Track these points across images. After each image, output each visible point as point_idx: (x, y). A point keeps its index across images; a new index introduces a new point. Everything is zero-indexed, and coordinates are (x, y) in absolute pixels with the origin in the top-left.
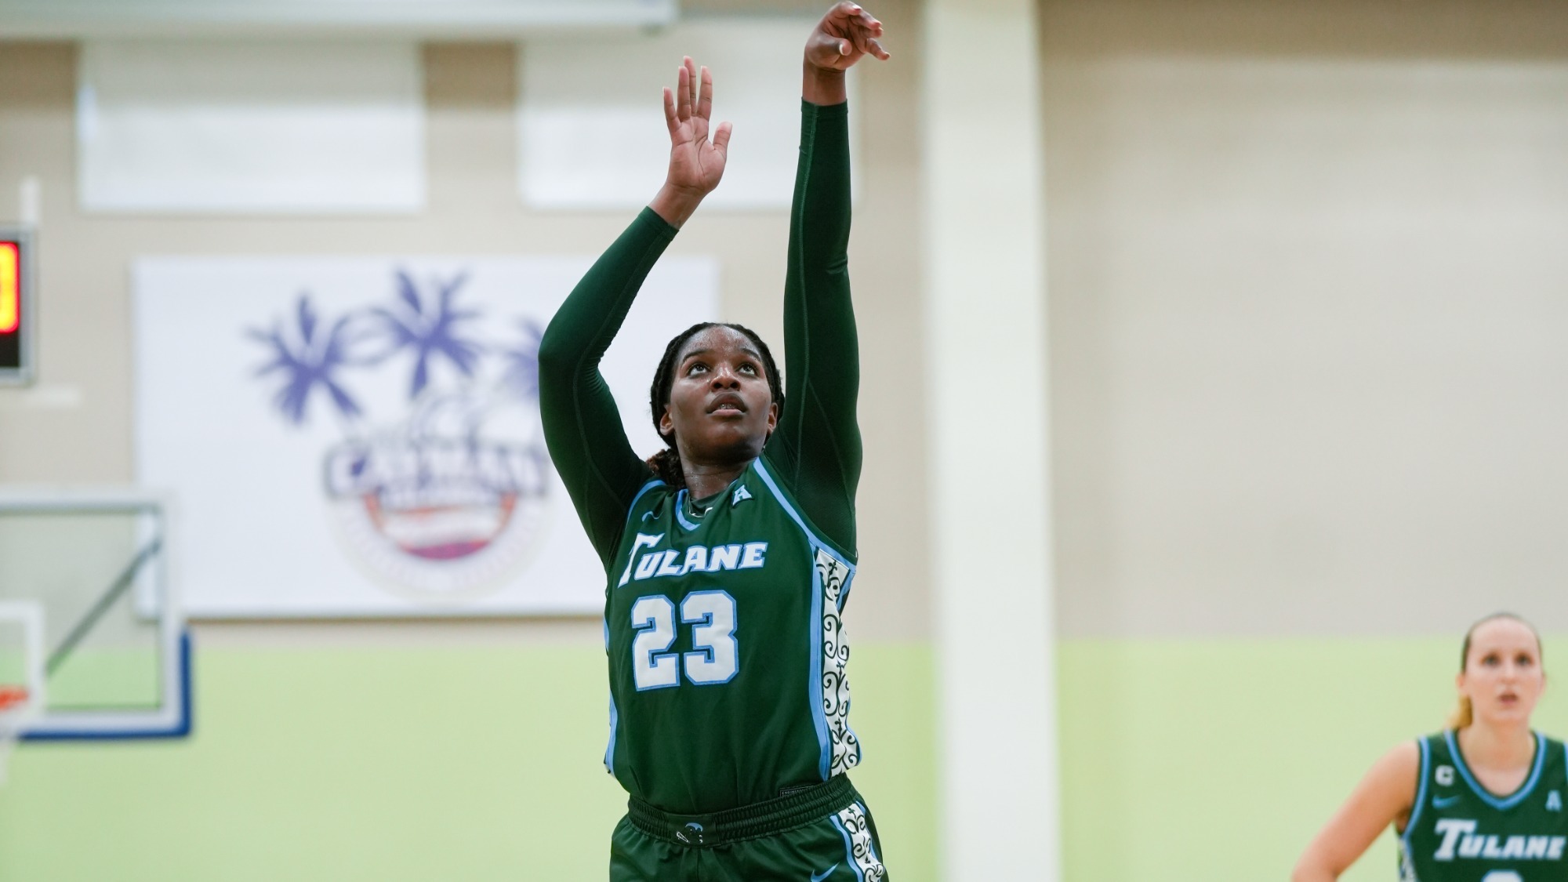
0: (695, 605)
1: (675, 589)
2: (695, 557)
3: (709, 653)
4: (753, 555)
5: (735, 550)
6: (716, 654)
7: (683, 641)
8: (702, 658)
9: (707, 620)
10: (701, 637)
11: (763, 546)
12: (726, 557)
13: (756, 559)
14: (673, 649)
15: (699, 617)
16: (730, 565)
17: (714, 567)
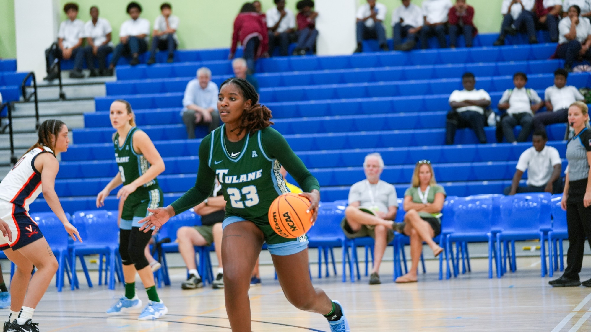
0: (245, 190)
1: (240, 186)
2: (243, 178)
3: (251, 199)
4: (259, 174)
5: (254, 174)
6: (253, 199)
7: (244, 198)
8: (250, 201)
9: (249, 193)
10: (248, 197)
11: (261, 171)
12: (252, 176)
13: (260, 175)
14: (241, 200)
15: (247, 192)
16: (253, 178)
17: (249, 179)
